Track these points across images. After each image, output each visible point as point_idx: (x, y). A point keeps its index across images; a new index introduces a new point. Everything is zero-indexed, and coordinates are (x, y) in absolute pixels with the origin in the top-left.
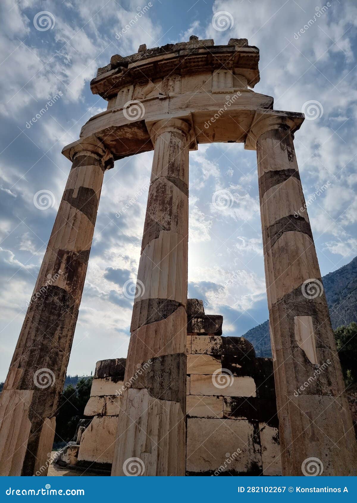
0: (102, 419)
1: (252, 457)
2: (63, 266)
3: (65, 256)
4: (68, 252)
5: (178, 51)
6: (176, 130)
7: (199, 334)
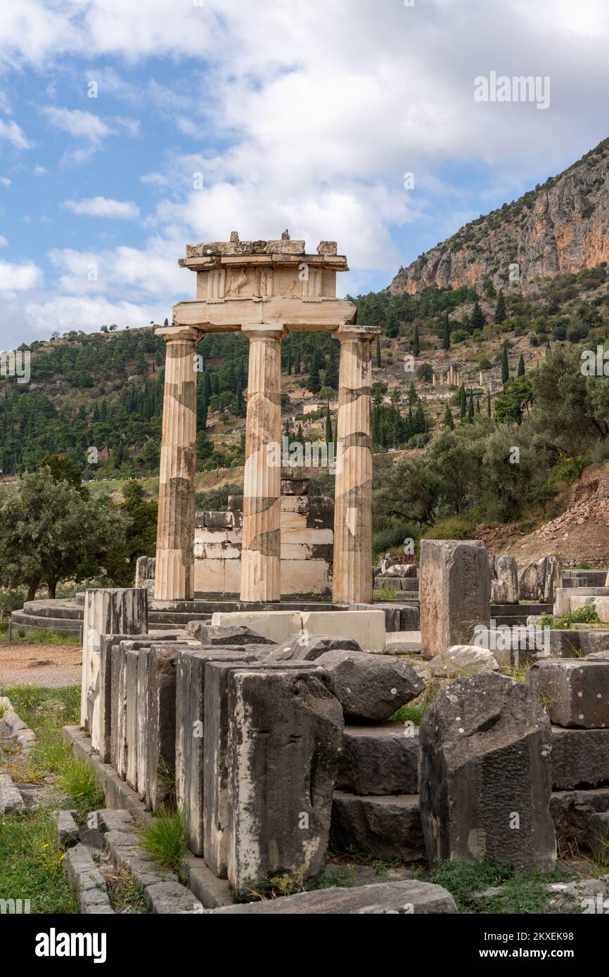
0: (203, 561)
1: (326, 584)
2: (183, 461)
3: (183, 453)
4: (184, 449)
5: (271, 254)
6: (269, 339)
7: (288, 495)
